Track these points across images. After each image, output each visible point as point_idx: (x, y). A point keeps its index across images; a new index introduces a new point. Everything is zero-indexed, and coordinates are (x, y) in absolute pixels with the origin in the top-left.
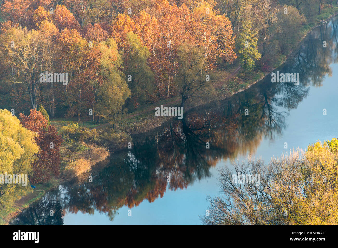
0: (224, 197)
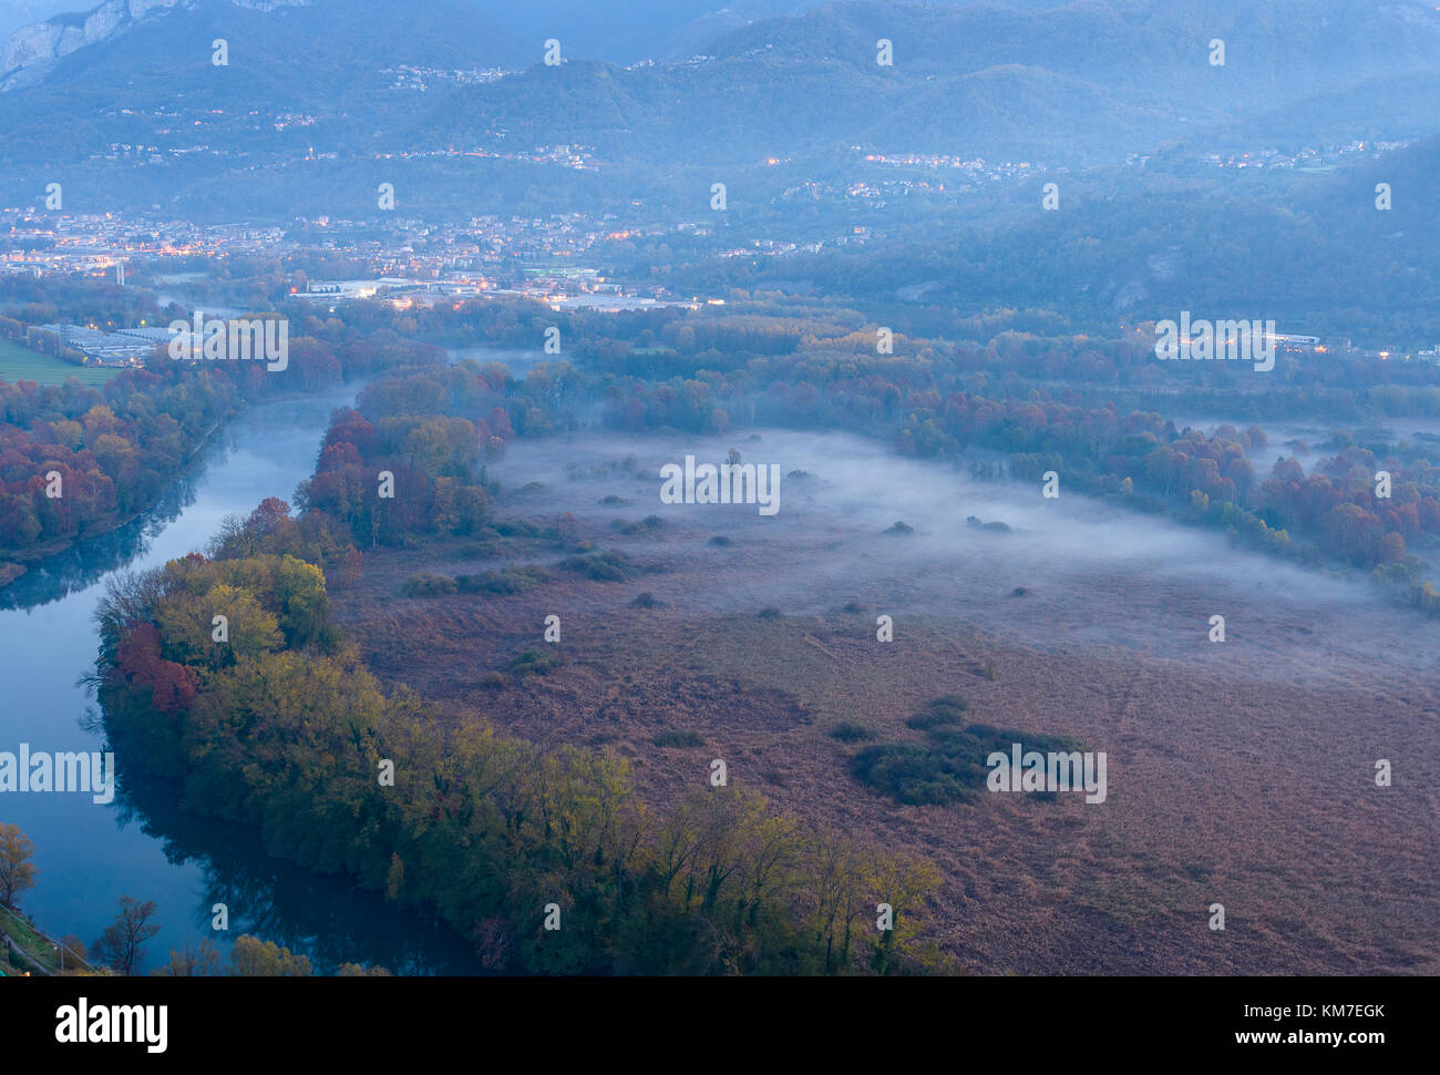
0: (108, 597)
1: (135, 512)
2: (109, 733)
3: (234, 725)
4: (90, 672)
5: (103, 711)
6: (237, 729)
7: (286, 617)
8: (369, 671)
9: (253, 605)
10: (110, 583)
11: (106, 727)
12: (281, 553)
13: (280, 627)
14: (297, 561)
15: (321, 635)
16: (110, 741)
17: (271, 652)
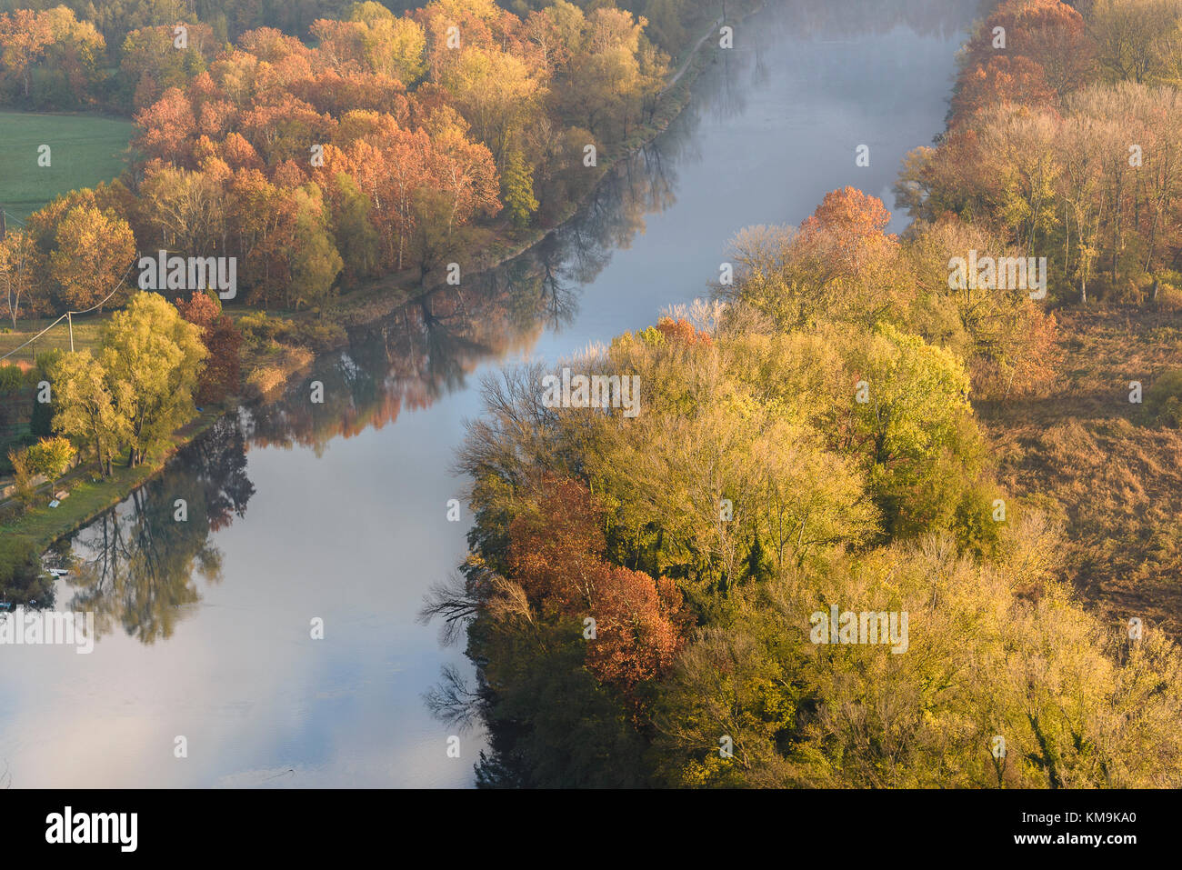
0: (487, 419)
1: (543, 226)
2: (493, 727)
3: (767, 718)
4: (451, 588)
5: (480, 677)
6: (772, 727)
7: (880, 469)
8: (1074, 598)
9: (807, 440)
10: (491, 387)
11: (486, 713)
12: (869, 322)
13: (867, 491)
14: (904, 338)
15: (961, 513)
16: (495, 745)
17: (850, 548)
